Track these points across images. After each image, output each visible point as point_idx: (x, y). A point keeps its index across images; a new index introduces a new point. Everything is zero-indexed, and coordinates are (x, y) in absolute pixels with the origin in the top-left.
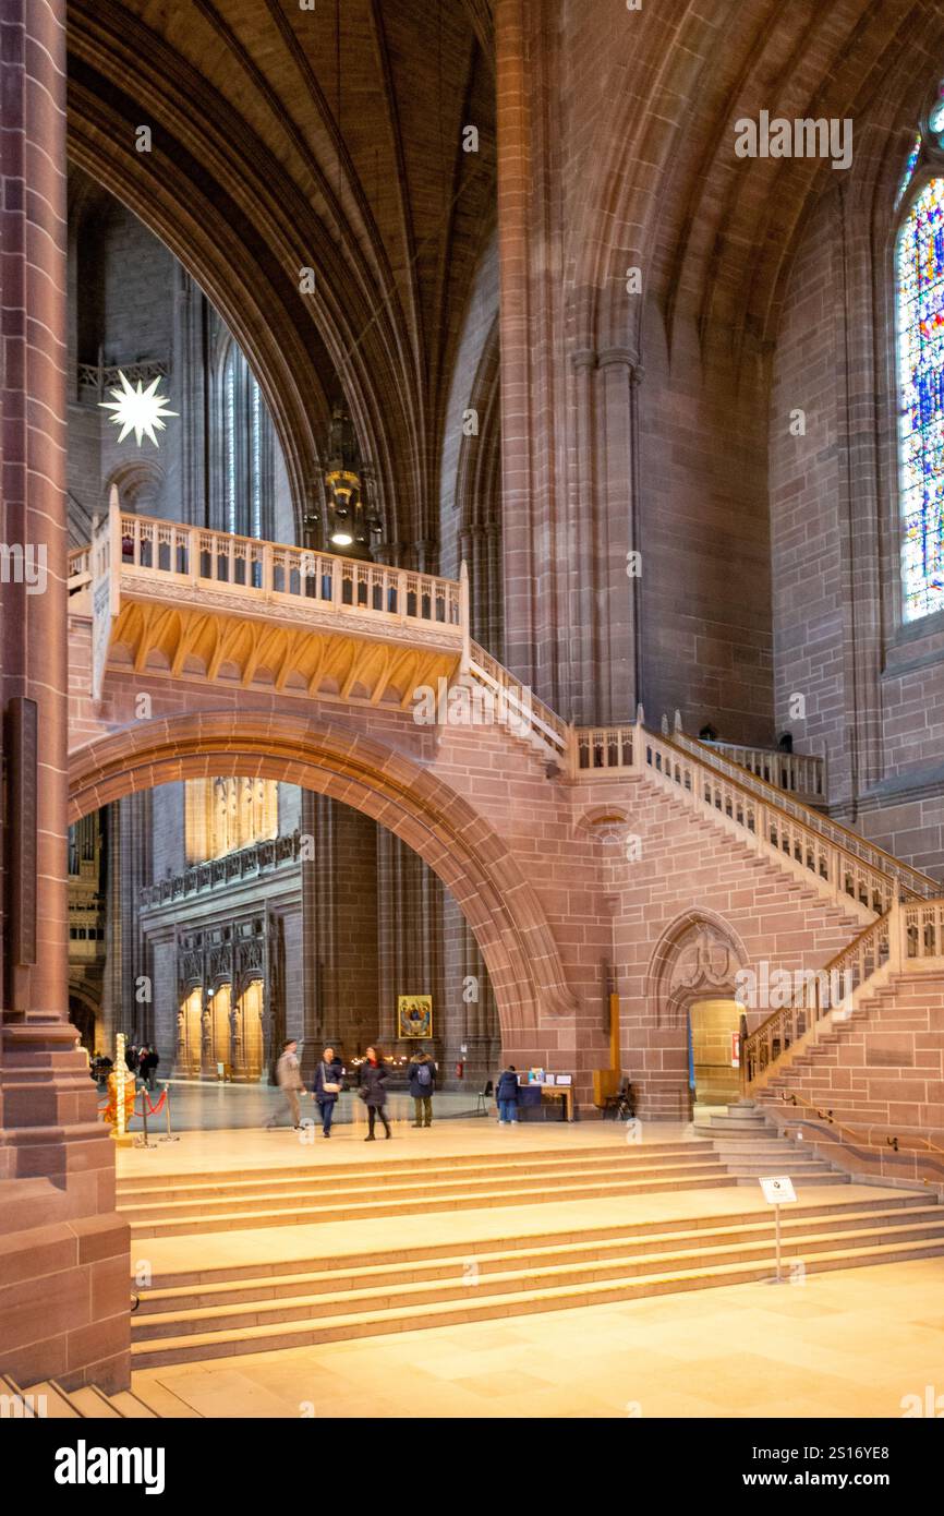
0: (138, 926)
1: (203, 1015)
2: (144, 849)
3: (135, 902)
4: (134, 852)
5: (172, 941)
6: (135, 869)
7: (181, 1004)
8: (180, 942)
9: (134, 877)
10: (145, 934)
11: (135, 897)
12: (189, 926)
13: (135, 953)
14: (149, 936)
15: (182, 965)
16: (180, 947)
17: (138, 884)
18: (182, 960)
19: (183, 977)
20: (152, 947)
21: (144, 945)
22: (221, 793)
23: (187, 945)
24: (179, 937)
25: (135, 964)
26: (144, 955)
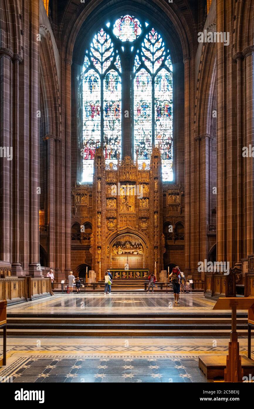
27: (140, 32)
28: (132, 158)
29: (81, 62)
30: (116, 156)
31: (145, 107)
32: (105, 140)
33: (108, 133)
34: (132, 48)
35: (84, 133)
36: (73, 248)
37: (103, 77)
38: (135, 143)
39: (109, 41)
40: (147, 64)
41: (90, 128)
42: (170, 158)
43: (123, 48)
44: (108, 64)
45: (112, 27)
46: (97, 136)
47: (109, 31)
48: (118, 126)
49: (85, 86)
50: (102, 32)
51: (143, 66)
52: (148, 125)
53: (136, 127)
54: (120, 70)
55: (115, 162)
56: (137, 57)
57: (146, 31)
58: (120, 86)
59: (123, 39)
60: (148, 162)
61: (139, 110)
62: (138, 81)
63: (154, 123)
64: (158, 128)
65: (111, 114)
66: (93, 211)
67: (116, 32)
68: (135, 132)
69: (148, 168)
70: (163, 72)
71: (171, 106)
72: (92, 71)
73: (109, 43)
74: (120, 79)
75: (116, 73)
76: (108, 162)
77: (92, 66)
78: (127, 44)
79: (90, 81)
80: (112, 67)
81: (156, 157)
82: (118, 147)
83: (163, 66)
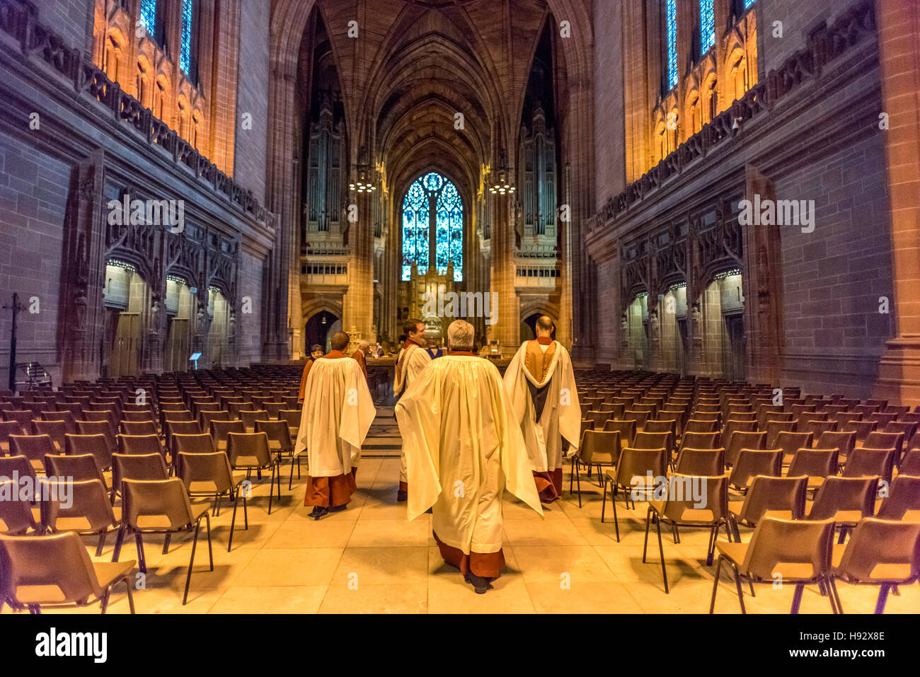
0: (584, 251)
1: (650, 317)
2: (588, 189)
3: (582, 232)
4: (581, 194)
5: (615, 256)
6: (581, 207)
7: (624, 309)
8: (622, 254)
9: (581, 213)
10: (590, 257)
11: (582, 228)
12: (631, 237)
13: (582, 272)
14: (594, 258)
15: (624, 275)
16: (622, 258)
17: (584, 218)
18: (624, 270)
19: (625, 285)
20: (595, 266)
21: (590, 265)
22: (659, 115)
23: (628, 256)
24: (621, 250)
25: (582, 281)
26: (590, 273)
27: (441, 184)
28: (435, 266)
29: (403, 202)
30: (425, 264)
31: (444, 232)
32: (418, 254)
33: (420, 249)
34: (436, 194)
35: (404, 249)
36: (398, 324)
37: (416, 212)
38: (437, 256)
39: (421, 189)
40: (445, 204)
41: (408, 246)
42: (459, 265)
43: (430, 194)
44: (421, 204)
45: (423, 181)
46: (412, 250)
47: (421, 183)
48: (426, 244)
49: (405, 218)
50: (418, 184)
51: (443, 206)
52: (446, 244)
53: (438, 246)
54: (428, 209)
55: (424, 267)
56: (439, 200)
57: (444, 184)
58: (427, 219)
59: (430, 189)
60: (446, 269)
61: (440, 235)
62: (439, 216)
63: (450, 243)
64: (452, 246)
65: (422, 236)
66: (409, 300)
67: (426, 184)
68: (437, 249)
69: (445, 273)
70: (456, 210)
71: (461, 232)
72: (409, 208)
73: (422, 192)
74: (428, 214)
75: (425, 210)
76: (420, 268)
77: (410, 205)
78: (433, 192)
79: (408, 215)
80: (423, 206)
81: (451, 268)
82: (427, 259)
83: (456, 206)
